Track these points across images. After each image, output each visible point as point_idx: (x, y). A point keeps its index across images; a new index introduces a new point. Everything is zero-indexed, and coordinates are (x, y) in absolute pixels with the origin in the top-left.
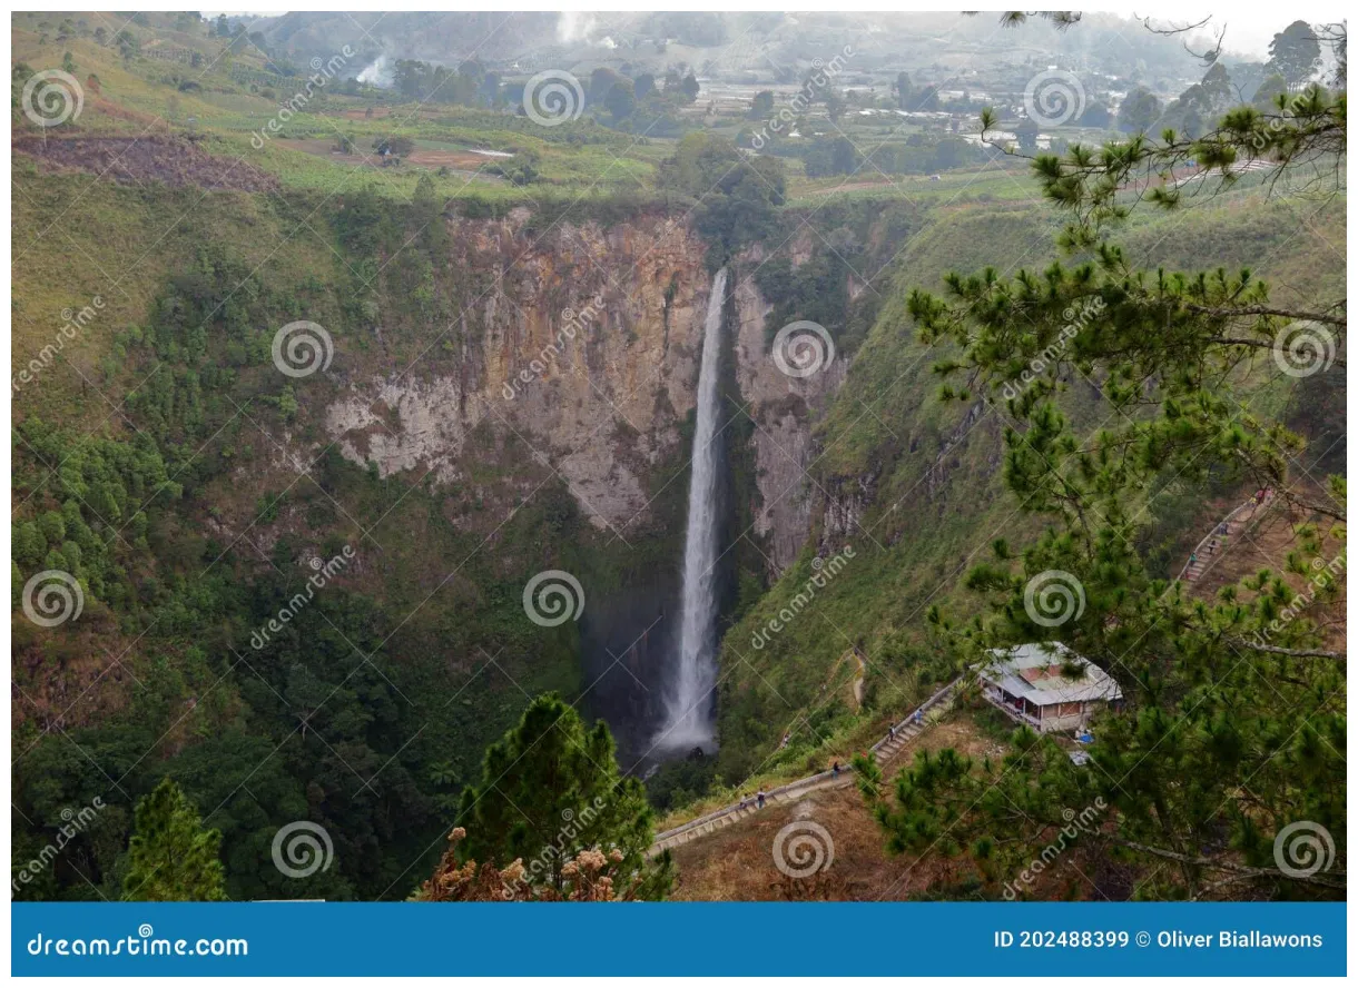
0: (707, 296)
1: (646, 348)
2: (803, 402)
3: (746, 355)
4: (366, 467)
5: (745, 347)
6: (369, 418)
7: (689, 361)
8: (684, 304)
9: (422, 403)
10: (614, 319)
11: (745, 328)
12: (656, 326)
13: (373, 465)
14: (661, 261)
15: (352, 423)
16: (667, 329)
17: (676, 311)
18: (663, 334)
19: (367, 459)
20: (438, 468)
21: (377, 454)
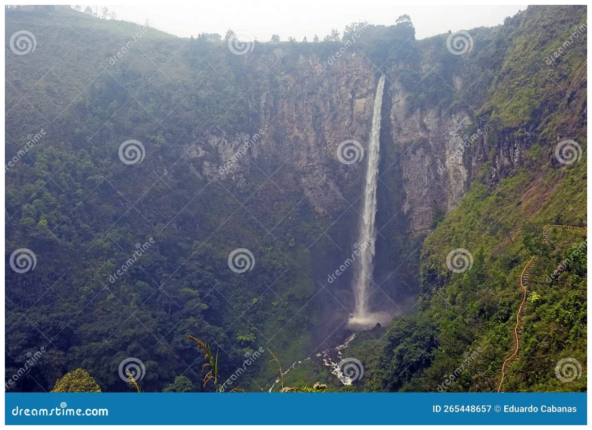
0: (374, 91)
1: (343, 120)
2: (428, 140)
3: (396, 120)
4: (201, 178)
5: (395, 116)
6: (202, 153)
7: (365, 125)
8: (362, 97)
9: (229, 145)
10: (326, 104)
11: (394, 106)
12: (347, 108)
13: (205, 177)
14: (350, 75)
15: (194, 154)
16: (352, 110)
17: (357, 101)
18: (350, 113)
19: (201, 173)
20: (238, 180)
21: (207, 171)
